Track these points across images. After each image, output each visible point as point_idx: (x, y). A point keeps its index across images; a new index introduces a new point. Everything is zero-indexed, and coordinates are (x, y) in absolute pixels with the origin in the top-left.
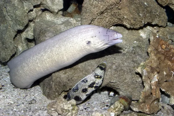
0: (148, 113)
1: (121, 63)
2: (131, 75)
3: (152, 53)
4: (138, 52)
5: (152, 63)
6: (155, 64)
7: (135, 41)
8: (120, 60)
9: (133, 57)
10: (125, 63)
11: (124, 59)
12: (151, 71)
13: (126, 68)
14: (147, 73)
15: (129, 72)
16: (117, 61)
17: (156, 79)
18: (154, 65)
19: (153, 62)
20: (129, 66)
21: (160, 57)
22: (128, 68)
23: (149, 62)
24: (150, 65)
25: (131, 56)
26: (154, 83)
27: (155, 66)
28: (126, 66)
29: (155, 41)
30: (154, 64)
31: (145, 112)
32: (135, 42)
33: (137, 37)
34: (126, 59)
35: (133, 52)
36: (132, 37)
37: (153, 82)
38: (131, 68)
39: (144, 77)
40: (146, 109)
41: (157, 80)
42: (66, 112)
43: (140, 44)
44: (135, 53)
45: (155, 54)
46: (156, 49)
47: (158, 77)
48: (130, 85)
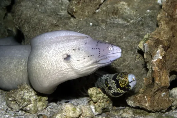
0: (149, 109)
1: (118, 37)
2: (133, 55)
3: (162, 20)
4: (148, 24)
5: (160, 34)
6: (165, 36)
7: (148, 9)
8: (117, 33)
9: (139, 29)
10: (124, 37)
11: (125, 32)
12: (155, 45)
13: (125, 44)
14: (149, 48)
15: (129, 49)
16: (112, 34)
17: (160, 55)
18: (164, 38)
19: (162, 33)
20: (129, 42)
21: (174, 26)
22: (127, 44)
23: (156, 33)
24: (157, 37)
25: (136, 28)
26: (156, 62)
27: (166, 38)
28: (125, 41)
29: (169, 4)
30: (163, 36)
31: (144, 107)
32: (148, 11)
33: (152, 5)
34: (127, 32)
35: (141, 23)
36: (146, 5)
37: (155, 60)
38: (133, 45)
39: (146, 55)
40: (146, 102)
41: (161, 58)
42: (24, 102)
43: (155, 13)
44: (142, 25)
45: (167, 21)
46: (170, 16)
47: (161, 52)
48: (132, 69)
